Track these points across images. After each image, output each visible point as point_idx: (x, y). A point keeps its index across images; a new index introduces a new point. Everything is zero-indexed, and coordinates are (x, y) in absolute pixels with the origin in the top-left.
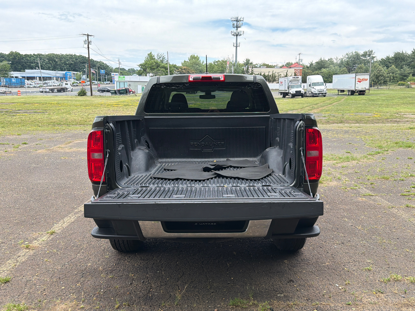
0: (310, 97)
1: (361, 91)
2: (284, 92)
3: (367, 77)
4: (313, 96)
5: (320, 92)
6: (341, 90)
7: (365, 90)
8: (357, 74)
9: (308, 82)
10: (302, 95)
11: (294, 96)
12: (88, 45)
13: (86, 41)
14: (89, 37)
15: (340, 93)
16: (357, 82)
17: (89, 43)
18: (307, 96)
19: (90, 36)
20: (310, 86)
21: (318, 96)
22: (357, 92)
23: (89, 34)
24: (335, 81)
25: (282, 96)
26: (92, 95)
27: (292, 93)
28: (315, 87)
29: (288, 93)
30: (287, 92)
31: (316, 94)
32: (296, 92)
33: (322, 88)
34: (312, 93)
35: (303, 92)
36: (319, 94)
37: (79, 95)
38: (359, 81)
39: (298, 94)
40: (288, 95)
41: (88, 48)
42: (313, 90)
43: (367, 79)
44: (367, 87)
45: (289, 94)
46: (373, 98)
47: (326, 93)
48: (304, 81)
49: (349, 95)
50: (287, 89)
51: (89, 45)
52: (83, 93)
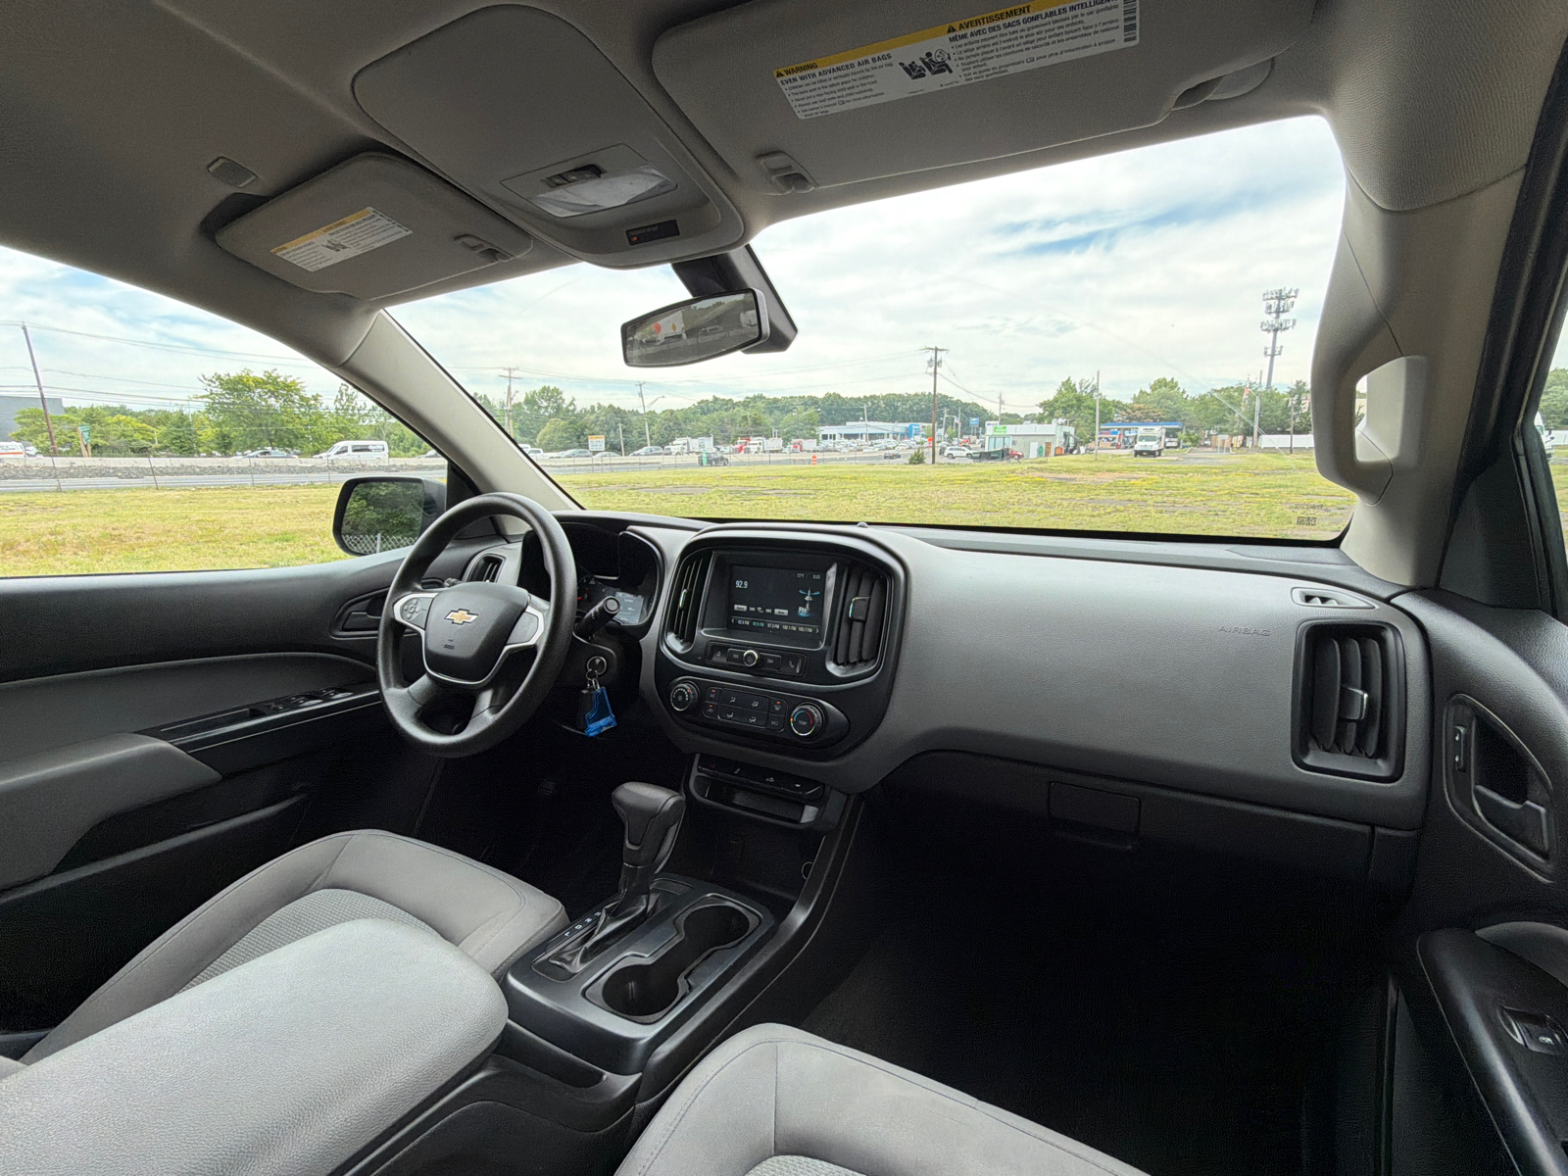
12: (935, 369)
13: (931, 360)
14: (939, 353)
17: (937, 364)
19: (940, 350)
23: (939, 347)
26: (933, 462)
37: (910, 463)
41: (935, 373)
51: (938, 368)
52: (918, 459)
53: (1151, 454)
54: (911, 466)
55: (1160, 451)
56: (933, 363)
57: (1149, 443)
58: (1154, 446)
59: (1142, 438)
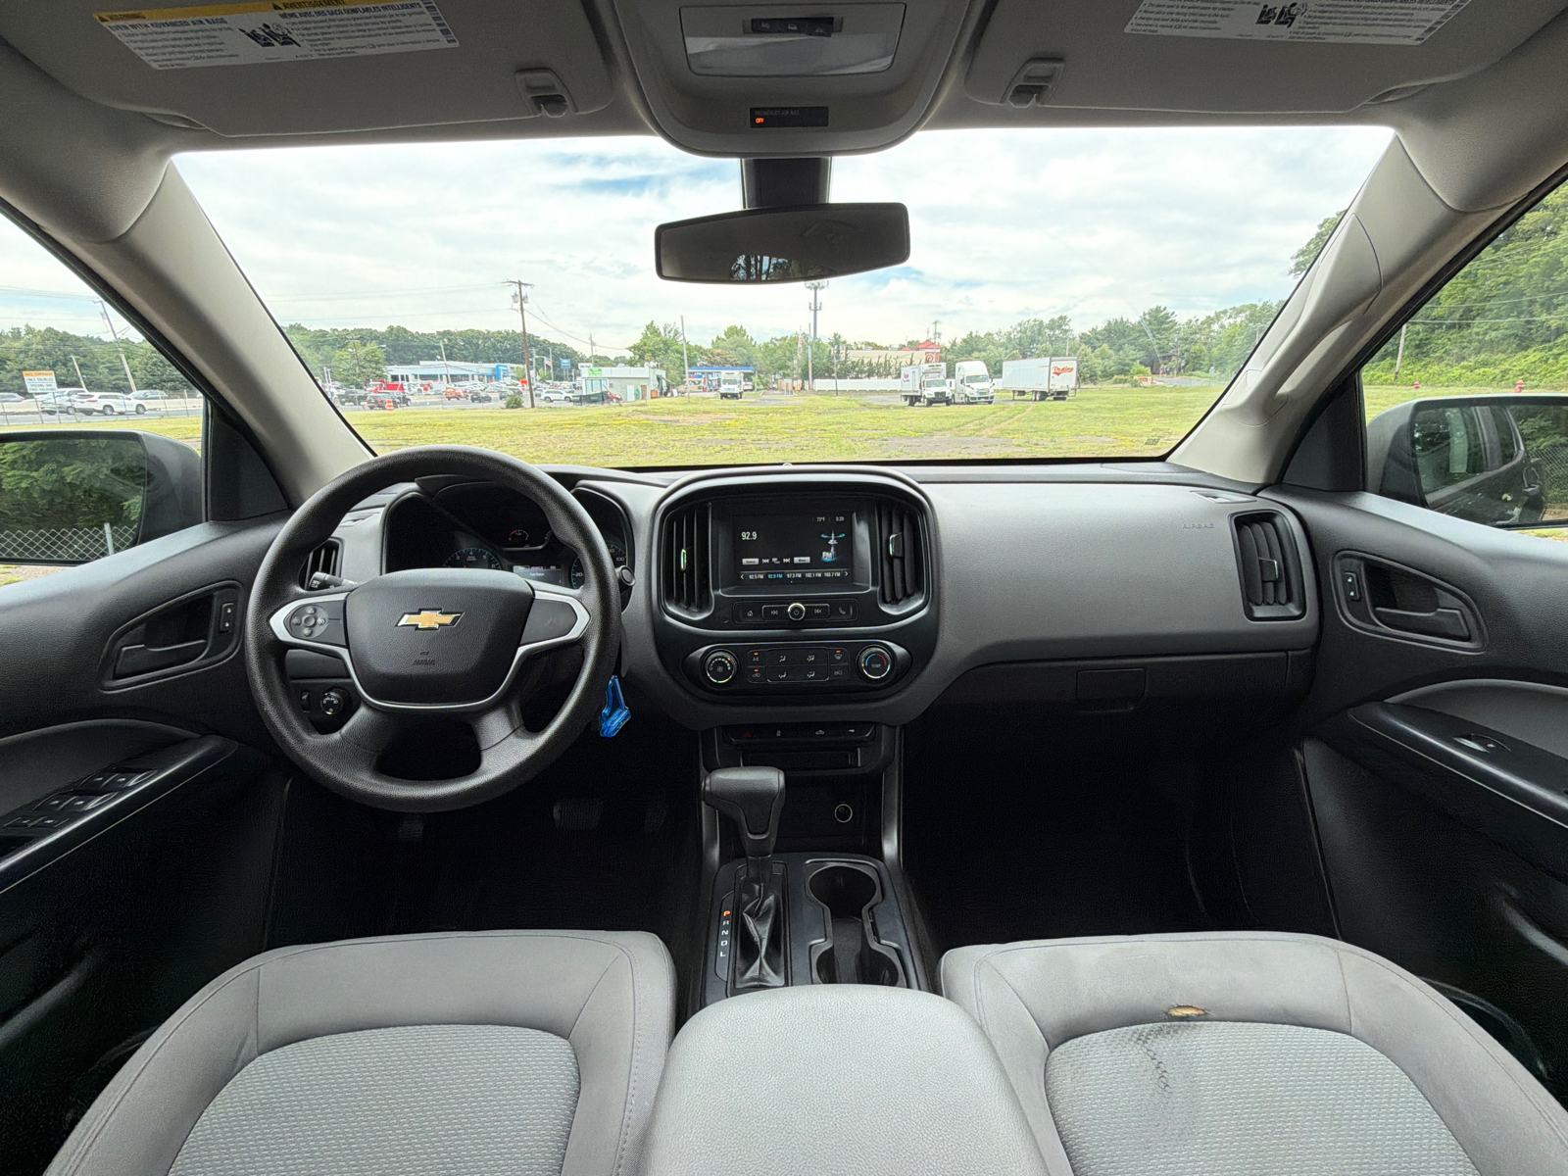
0: (963, 403)
1: (1059, 393)
2: (911, 394)
3: (1073, 365)
4: (969, 403)
5: (981, 393)
6: (1019, 392)
7: (1066, 390)
8: (1053, 358)
9: (959, 375)
10: (948, 402)
11: (931, 402)
12: (521, 305)
13: (516, 295)
14: (523, 287)
15: (1016, 397)
16: (1052, 375)
17: (523, 300)
18: (955, 403)
19: (525, 285)
20: (962, 382)
21: (976, 403)
22: (1053, 394)
23: (522, 282)
24: (1008, 373)
25: (908, 402)
26: (533, 406)
27: (927, 396)
28: (972, 385)
29: (921, 396)
30: (919, 394)
31: (975, 398)
32: (937, 394)
33: (986, 385)
34: (966, 396)
35: (949, 394)
36: (980, 398)
37: (507, 407)
38: (1056, 373)
39: (941, 399)
40: (920, 401)
41: (522, 309)
42: (968, 391)
43: (1072, 369)
44: (1072, 384)
45: (922, 400)
46: (1088, 406)
47: (992, 397)
48: (951, 373)
49: (1035, 400)
50: (917, 388)
51: (524, 305)
52: (515, 404)
53: (734, 396)
54: (508, 410)
55: (741, 393)
56: (519, 298)
57: (732, 387)
58: (735, 389)
59: (725, 381)
